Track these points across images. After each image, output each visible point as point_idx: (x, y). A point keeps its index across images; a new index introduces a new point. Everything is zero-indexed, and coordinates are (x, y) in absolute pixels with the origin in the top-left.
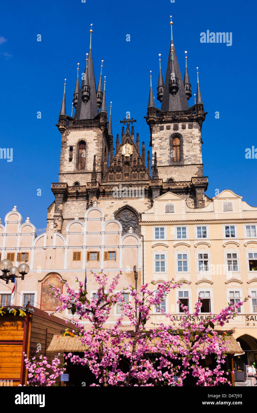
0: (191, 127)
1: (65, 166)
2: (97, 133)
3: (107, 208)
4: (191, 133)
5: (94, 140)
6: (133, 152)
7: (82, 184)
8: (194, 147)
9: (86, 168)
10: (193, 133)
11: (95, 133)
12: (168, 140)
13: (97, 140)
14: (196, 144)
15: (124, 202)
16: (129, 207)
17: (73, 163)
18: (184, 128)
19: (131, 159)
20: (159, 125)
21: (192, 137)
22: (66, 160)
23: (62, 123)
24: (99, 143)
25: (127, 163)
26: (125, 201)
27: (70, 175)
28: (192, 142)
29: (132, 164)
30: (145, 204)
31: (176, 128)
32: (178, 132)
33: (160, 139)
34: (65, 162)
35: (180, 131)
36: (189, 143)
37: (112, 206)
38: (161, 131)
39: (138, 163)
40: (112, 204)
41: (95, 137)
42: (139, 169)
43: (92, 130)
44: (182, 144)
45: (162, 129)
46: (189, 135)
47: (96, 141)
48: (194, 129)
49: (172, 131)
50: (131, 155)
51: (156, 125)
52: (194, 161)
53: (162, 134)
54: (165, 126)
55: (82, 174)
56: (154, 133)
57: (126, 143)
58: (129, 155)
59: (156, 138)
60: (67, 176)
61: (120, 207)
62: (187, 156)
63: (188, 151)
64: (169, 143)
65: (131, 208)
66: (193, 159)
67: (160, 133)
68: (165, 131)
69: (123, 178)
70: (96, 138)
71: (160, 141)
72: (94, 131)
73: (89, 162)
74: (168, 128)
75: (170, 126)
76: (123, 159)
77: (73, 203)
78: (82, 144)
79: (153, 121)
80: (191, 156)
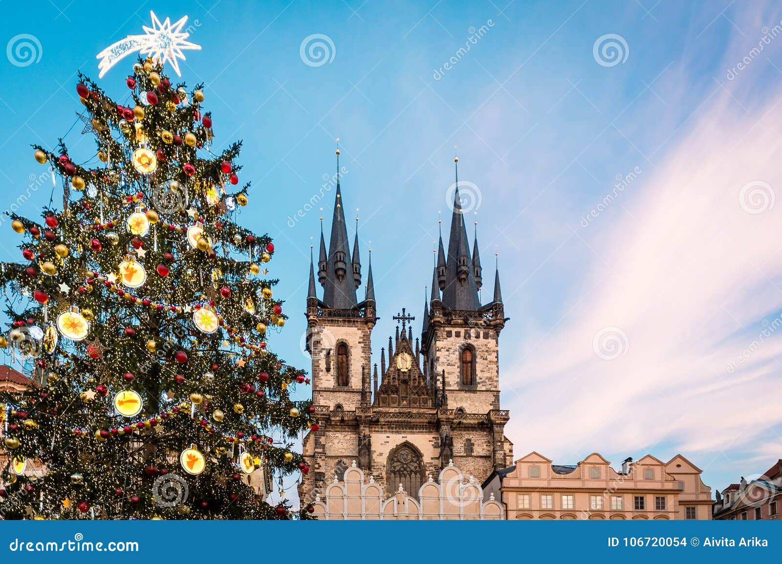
0: (486, 336)
1: (322, 379)
2: (362, 332)
3: (381, 444)
4: (486, 345)
5: (359, 343)
6: (412, 365)
7: (346, 408)
8: (489, 366)
9: (350, 385)
10: (489, 346)
11: (360, 331)
12: (457, 353)
13: (363, 342)
14: (493, 362)
15: (403, 437)
16: (410, 444)
17: (332, 375)
18: (478, 337)
19: (409, 376)
20: (447, 329)
21: (487, 351)
22: (322, 371)
23: (313, 312)
24: (366, 348)
25: (405, 382)
26: (403, 435)
27: (329, 393)
28: (486, 359)
29: (411, 383)
30: (430, 441)
31: (467, 336)
32: (469, 341)
33: (447, 351)
34: (321, 373)
35: (472, 341)
36: (483, 359)
37: (388, 442)
38: (449, 339)
39: (419, 383)
40: (388, 440)
41: (360, 338)
42: (420, 392)
43: (355, 327)
44: (475, 360)
45: (449, 334)
46: (484, 348)
47: (362, 345)
48: (490, 340)
49: (461, 341)
50: (410, 370)
51: (442, 328)
52: (490, 386)
53: (449, 343)
54: (454, 330)
55: (345, 393)
56: (440, 341)
57: (402, 352)
58: (406, 370)
59: (442, 348)
60: (324, 394)
61: (398, 444)
62: (481, 379)
63: (482, 371)
64: (458, 356)
65: (412, 445)
66: (488, 383)
67: (448, 341)
68: (453, 339)
69: (399, 402)
70: (361, 340)
71: (447, 353)
72: (358, 329)
73: (354, 375)
74: (458, 335)
75: (460, 332)
76: (399, 375)
77: (337, 435)
78: (343, 348)
79: (439, 322)
80: (486, 379)
